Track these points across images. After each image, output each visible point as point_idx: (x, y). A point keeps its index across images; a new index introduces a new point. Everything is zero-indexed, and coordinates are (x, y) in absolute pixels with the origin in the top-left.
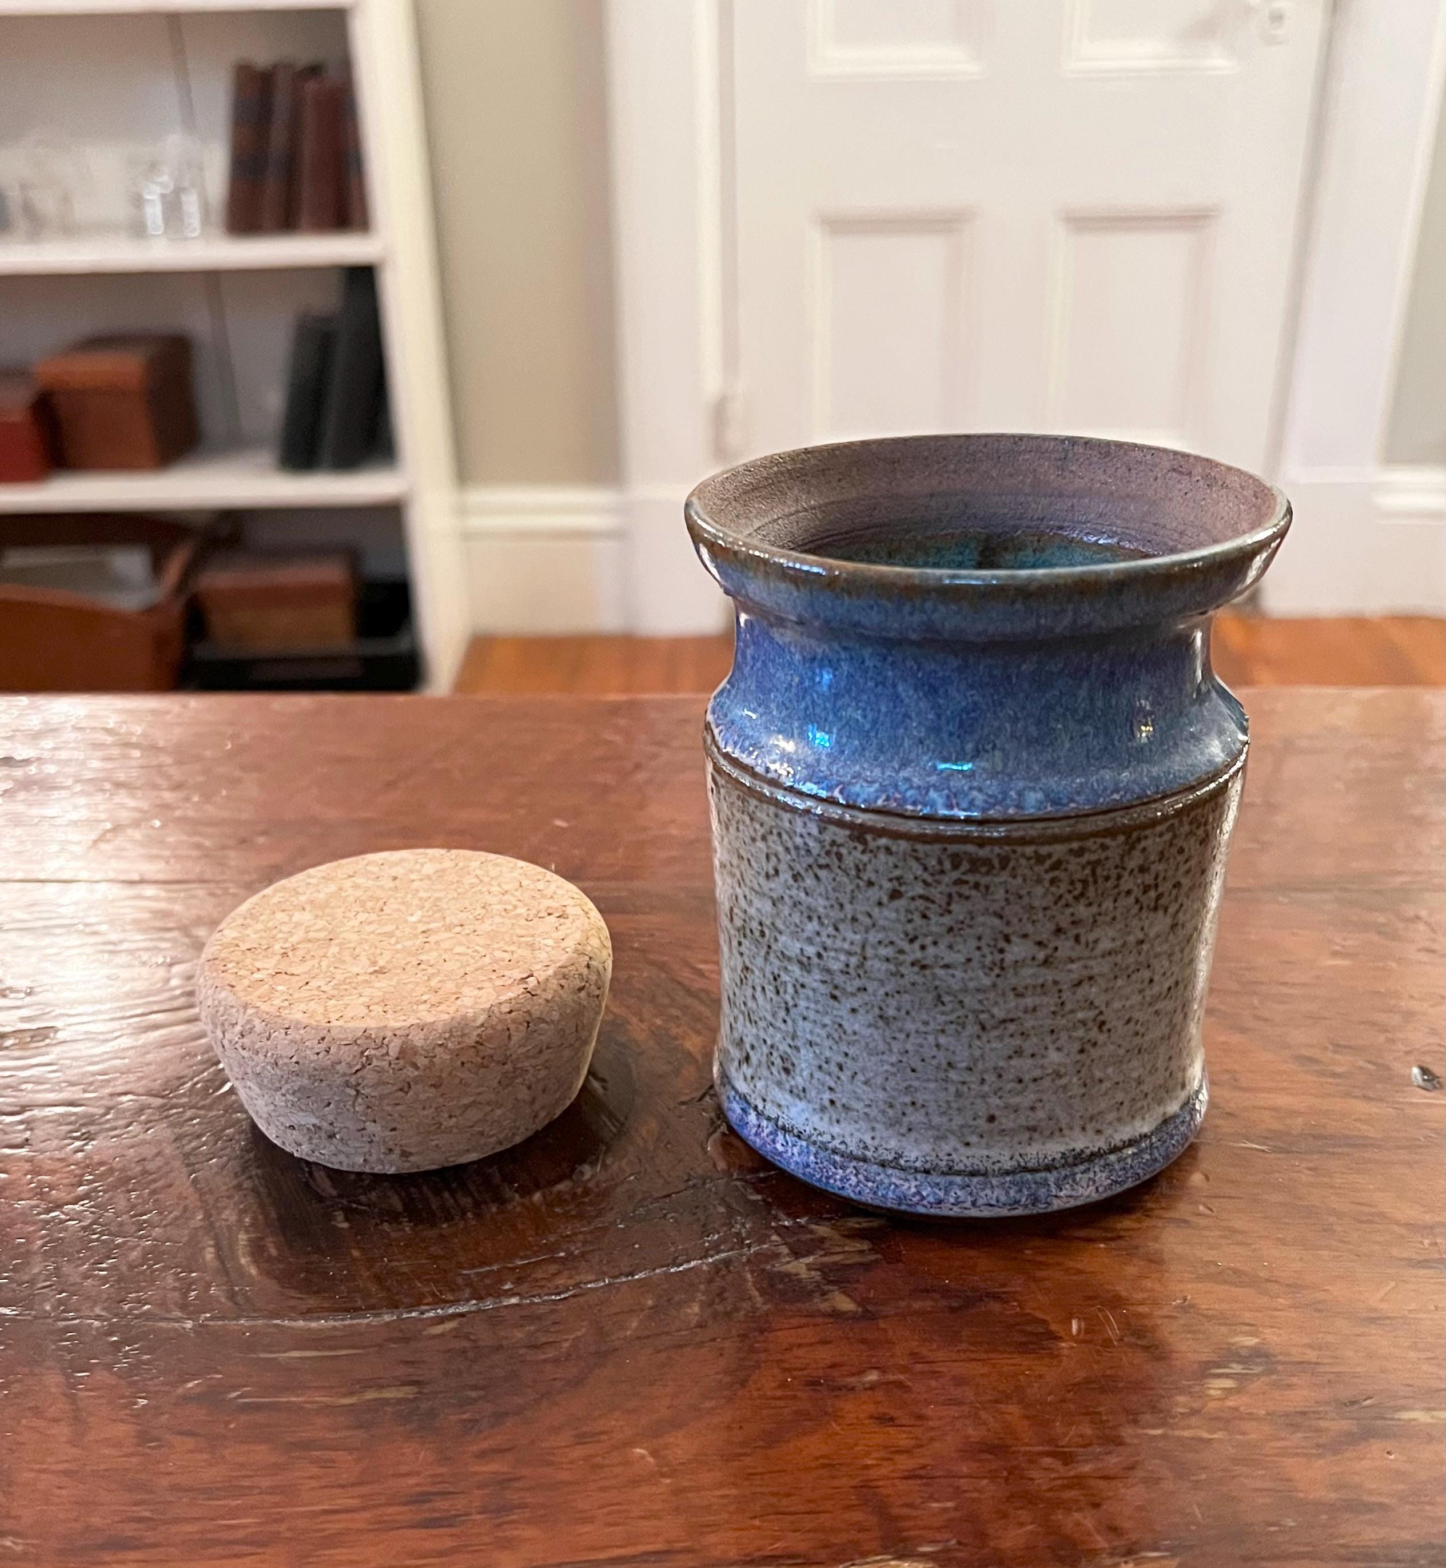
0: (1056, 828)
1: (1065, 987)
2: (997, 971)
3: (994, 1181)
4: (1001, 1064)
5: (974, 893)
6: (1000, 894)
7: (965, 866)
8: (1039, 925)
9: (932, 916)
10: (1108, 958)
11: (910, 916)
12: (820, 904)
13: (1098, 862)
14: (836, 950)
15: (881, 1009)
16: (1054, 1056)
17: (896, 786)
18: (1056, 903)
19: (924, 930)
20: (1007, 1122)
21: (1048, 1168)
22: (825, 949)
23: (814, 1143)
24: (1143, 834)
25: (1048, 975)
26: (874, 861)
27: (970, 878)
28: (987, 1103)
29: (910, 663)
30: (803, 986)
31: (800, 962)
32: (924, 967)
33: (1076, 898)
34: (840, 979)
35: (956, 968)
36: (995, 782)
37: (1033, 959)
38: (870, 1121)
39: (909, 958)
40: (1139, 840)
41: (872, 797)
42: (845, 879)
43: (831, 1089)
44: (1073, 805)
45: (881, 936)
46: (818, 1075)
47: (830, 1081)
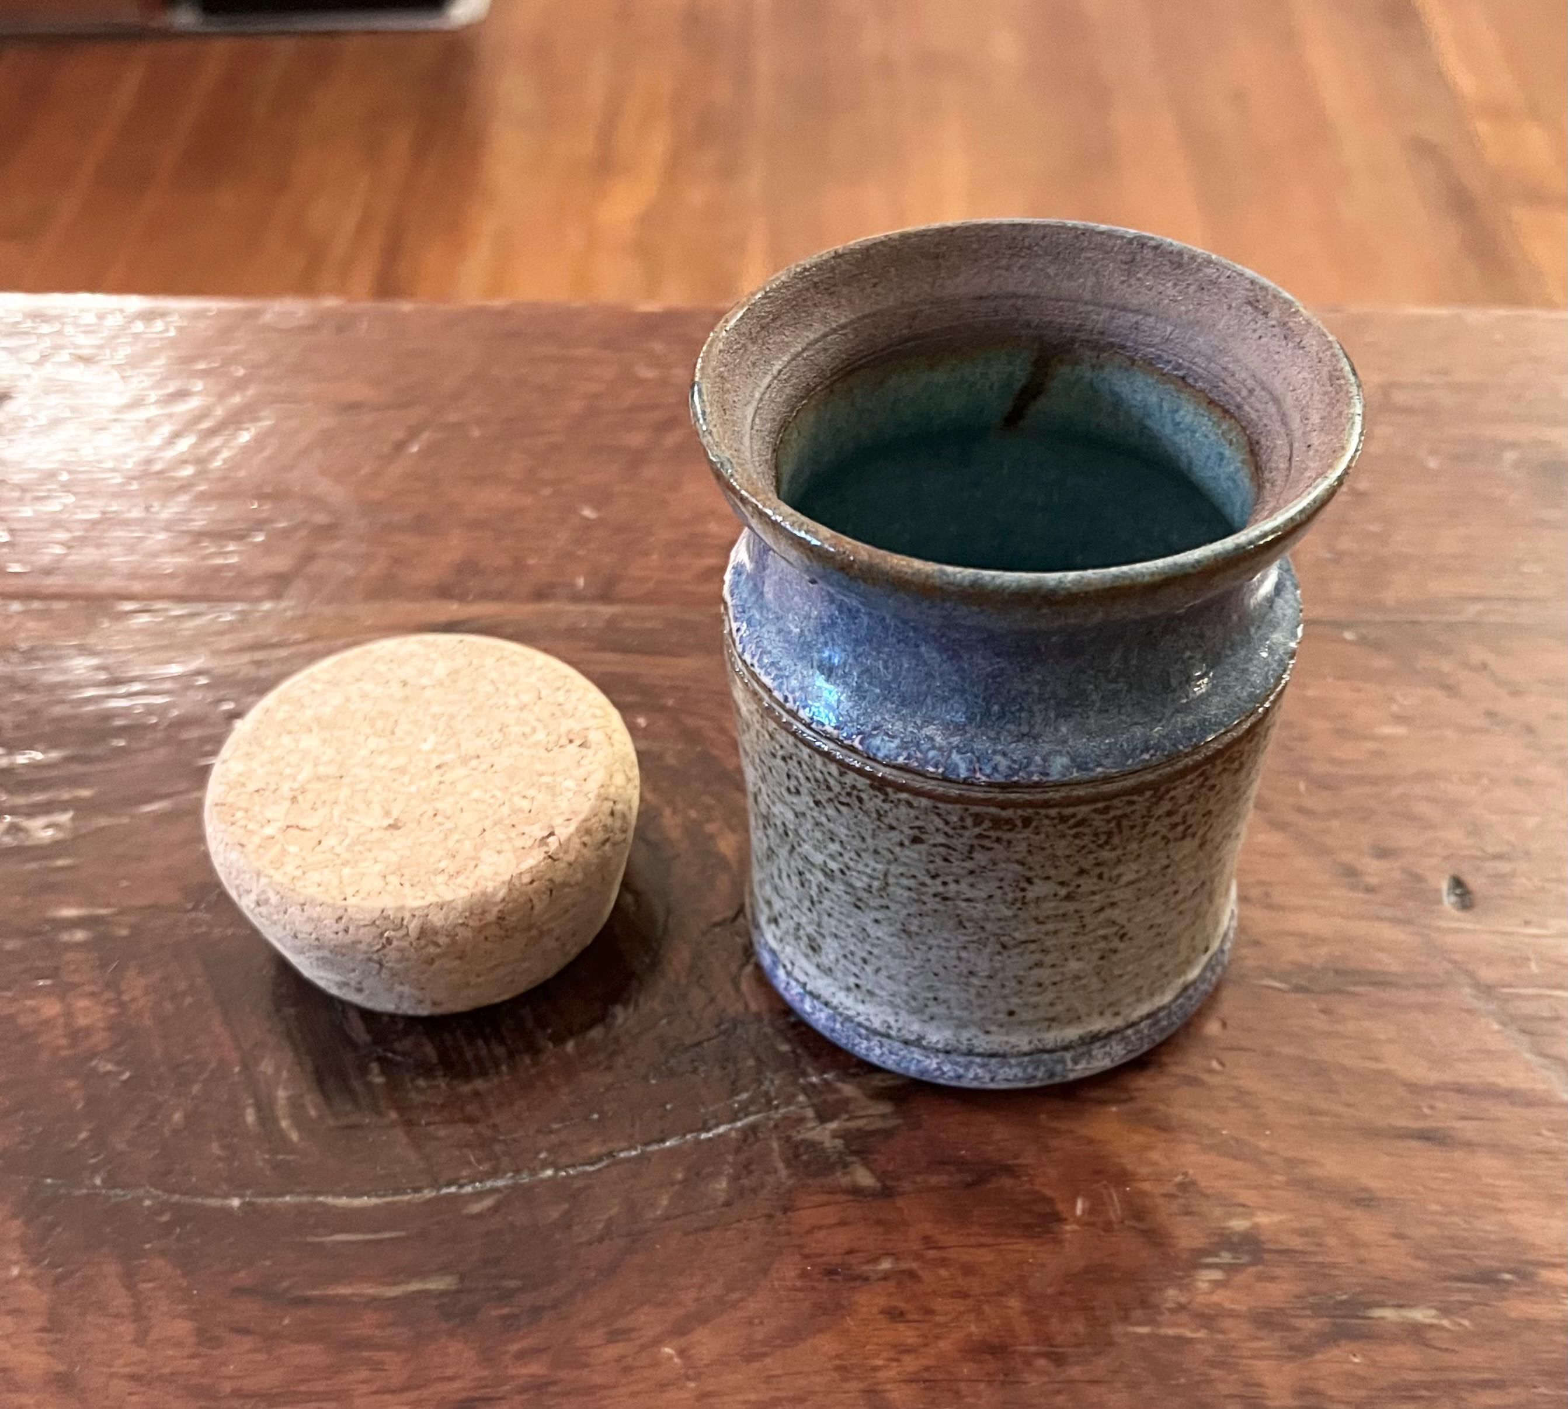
0: (1081, 791)
1: (1087, 914)
2: (1019, 905)
4: (1021, 973)
5: (996, 845)
6: (1023, 847)
7: (987, 824)
8: (1062, 869)
9: (953, 860)
10: (1131, 887)
11: (932, 859)
13: (1125, 816)
14: (859, 872)
15: (903, 925)
16: (1074, 965)
17: (918, 745)
18: (1079, 851)
19: (947, 870)
20: (1027, 1015)
21: (1066, 1048)
22: (848, 868)
23: (841, 1014)
24: (1171, 785)
25: (1070, 907)
26: (895, 810)
27: (992, 833)
28: (1008, 1002)
30: (827, 889)
31: (823, 870)
33: (1100, 846)
34: (864, 895)
35: (978, 902)
36: (1020, 746)
38: (894, 1007)
39: (931, 891)
40: (1168, 791)
41: (893, 753)
42: (866, 819)
43: (855, 975)
44: (1099, 769)
45: (902, 870)
46: (843, 961)
47: (855, 970)
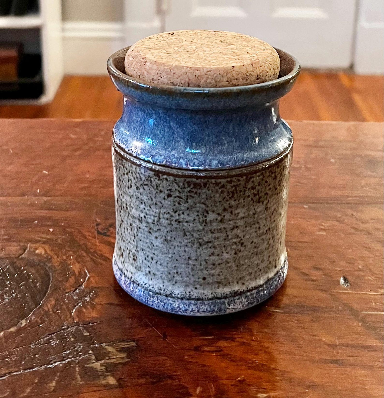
0: (222, 173)
1: (228, 230)
2: (204, 224)
3: (206, 302)
4: (207, 258)
5: (195, 196)
6: (204, 196)
7: (192, 186)
8: (218, 208)
9: (181, 203)
10: (243, 220)
11: (174, 203)
12: (145, 198)
13: (237, 185)
14: (150, 215)
15: (165, 237)
16: (226, 256)
17: (170, 157)
18: (223, 200)
19: (179, 209)
20: (210, 280)
21: (225, 297)
22: (147, 214)
23: (143, 287)
24: (252, 176)
25: (222, 226)
26: (162, 183)
27: (194, 190)
28: (203, 273)
29: (174, 116)
31: (139, 219)
32: (179, 222)
33: (230, 198)
34: (152, 226)
35: (190, 222)
36: (202, 157)
37: (217, 220)
38: (162, 279)
39: (174, 219)
41: (162, 160)
42: (153, 189)
44: (228, 165)
45: (165, 210)
46: (145, 261)
47: (149, 264)
